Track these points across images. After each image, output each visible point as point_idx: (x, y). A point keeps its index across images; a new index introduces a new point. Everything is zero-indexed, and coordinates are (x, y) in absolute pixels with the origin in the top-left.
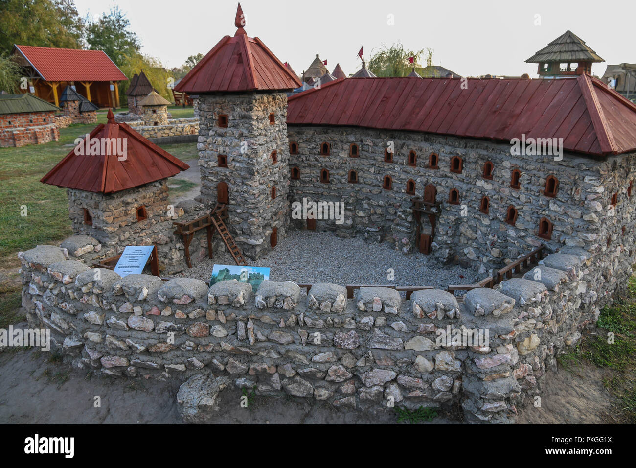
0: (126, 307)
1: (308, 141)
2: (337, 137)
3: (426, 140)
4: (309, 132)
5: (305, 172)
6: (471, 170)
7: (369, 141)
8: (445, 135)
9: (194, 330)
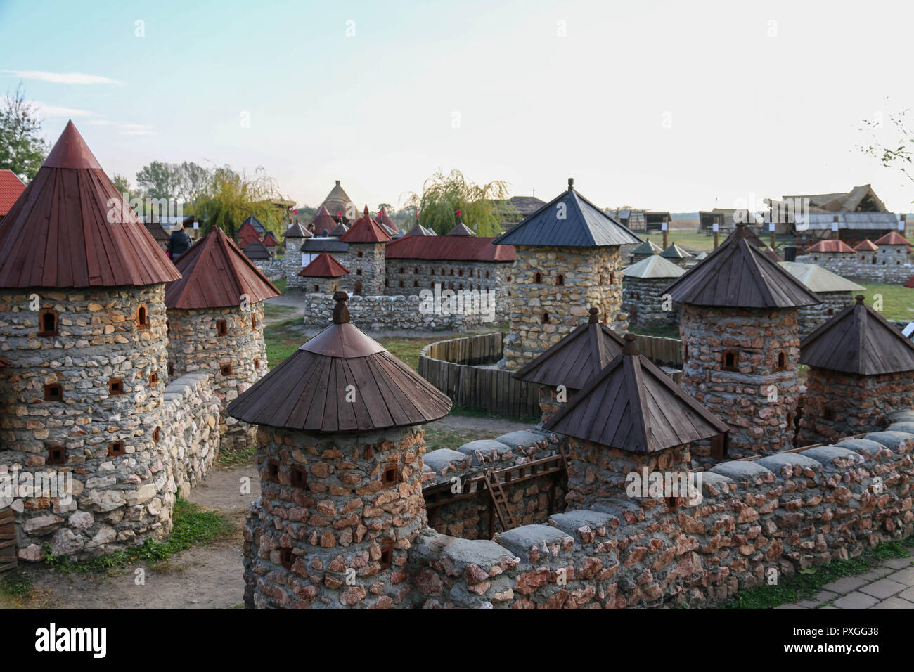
0: (354, 304)
1: (393, 267)
2: (408, 264)
3: (449, 263)
4: (394, 262)
5: (392, 282)
6: (466, 274)
7: (423, 266)
8: (456, 261)
9: (376, 309)
